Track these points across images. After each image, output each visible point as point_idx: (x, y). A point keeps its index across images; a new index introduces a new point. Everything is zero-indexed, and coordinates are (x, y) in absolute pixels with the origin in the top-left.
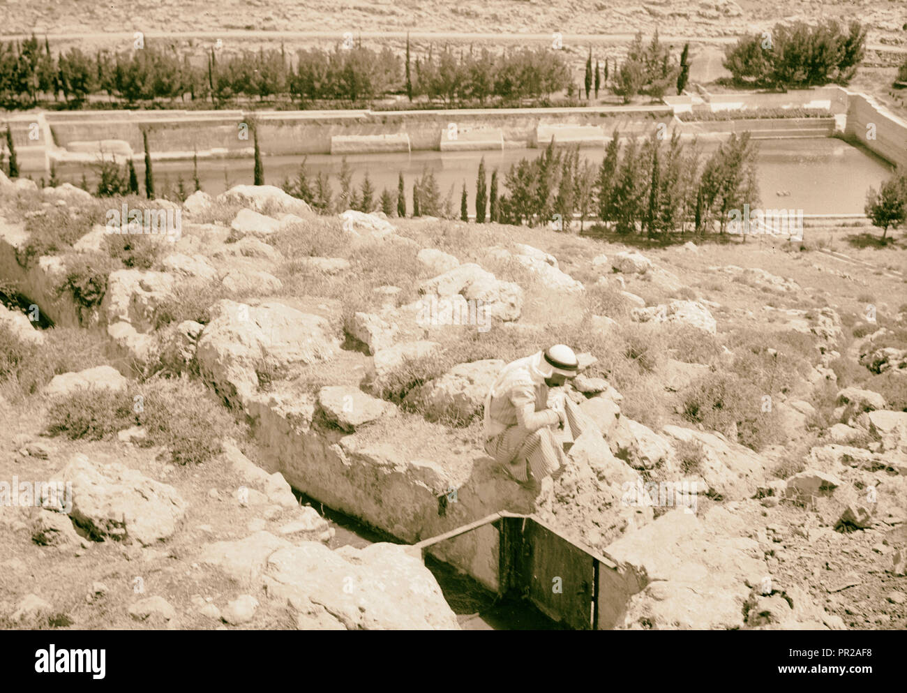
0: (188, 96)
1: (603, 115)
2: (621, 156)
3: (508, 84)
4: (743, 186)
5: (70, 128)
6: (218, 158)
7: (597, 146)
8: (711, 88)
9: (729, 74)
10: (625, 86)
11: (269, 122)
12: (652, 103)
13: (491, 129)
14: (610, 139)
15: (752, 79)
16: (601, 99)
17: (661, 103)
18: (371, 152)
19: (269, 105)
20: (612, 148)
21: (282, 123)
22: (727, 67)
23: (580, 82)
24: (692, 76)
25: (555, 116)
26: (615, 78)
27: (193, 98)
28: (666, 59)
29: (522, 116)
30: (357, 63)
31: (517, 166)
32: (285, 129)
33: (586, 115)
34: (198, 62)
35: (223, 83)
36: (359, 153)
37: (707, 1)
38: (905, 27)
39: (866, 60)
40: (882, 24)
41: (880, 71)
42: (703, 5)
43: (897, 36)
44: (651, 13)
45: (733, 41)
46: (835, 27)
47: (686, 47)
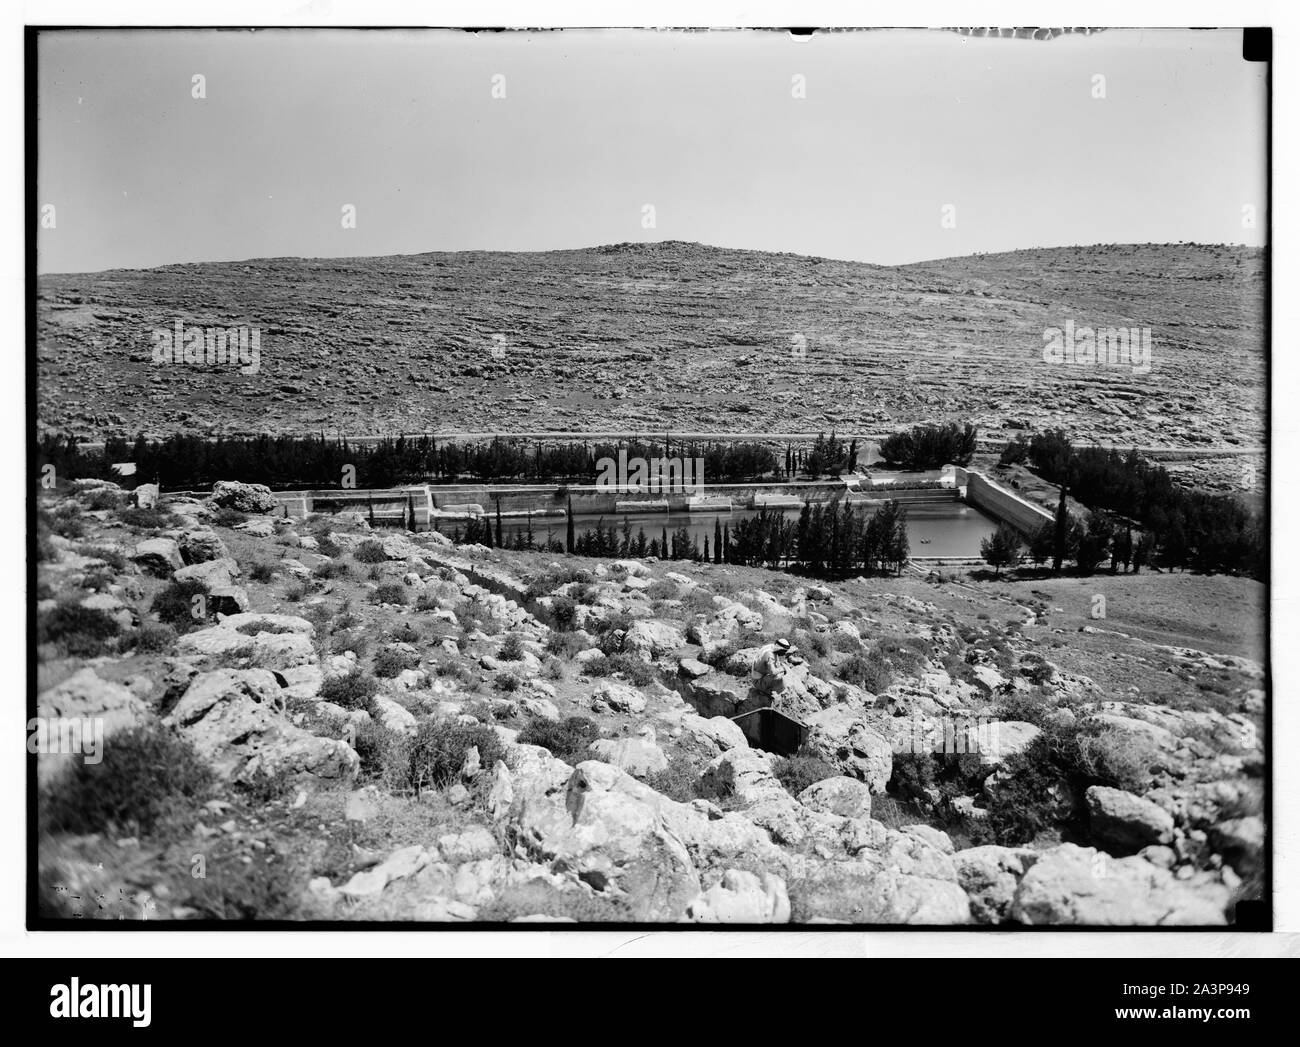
0: (522, 475)
1: (799, 487)
2: (811, 516)
3: (735, 467)
4: (896, 537)
5: (445, 495)
6: (539, 516)
7: (795, 508)
8: (872, 469)
9: (882, 460)
10: (813, 469)
11: (575, 492)
12: (831, 480)
13: (723, 497)
14: (803, 504)
15: (900, 463)
16: (797, 477)
17: (839, 479)
18: (642, 512)
19: (573, 481)
20: (805, 511)
21: (582, 493)
22: (881, 454)
23: (782, 464)
24: (859, 461)
25: (766, 488)
27: (526, 476)
28: (840, 449)
29: (744, 488)
31: (741, 523)
32: (584, 498)
33: (787, 488)
34: (530, 452)
35: (546, 465)
37: (867, 411)
38: (1004, 426)
39: (978, 448)
40: (988, 424)
41: (989, 456)
42: (864, 414)
43: (998, 432)
44: (829, 419)
45: (886, 437)
46: (955, 428)
47: (854, 442)
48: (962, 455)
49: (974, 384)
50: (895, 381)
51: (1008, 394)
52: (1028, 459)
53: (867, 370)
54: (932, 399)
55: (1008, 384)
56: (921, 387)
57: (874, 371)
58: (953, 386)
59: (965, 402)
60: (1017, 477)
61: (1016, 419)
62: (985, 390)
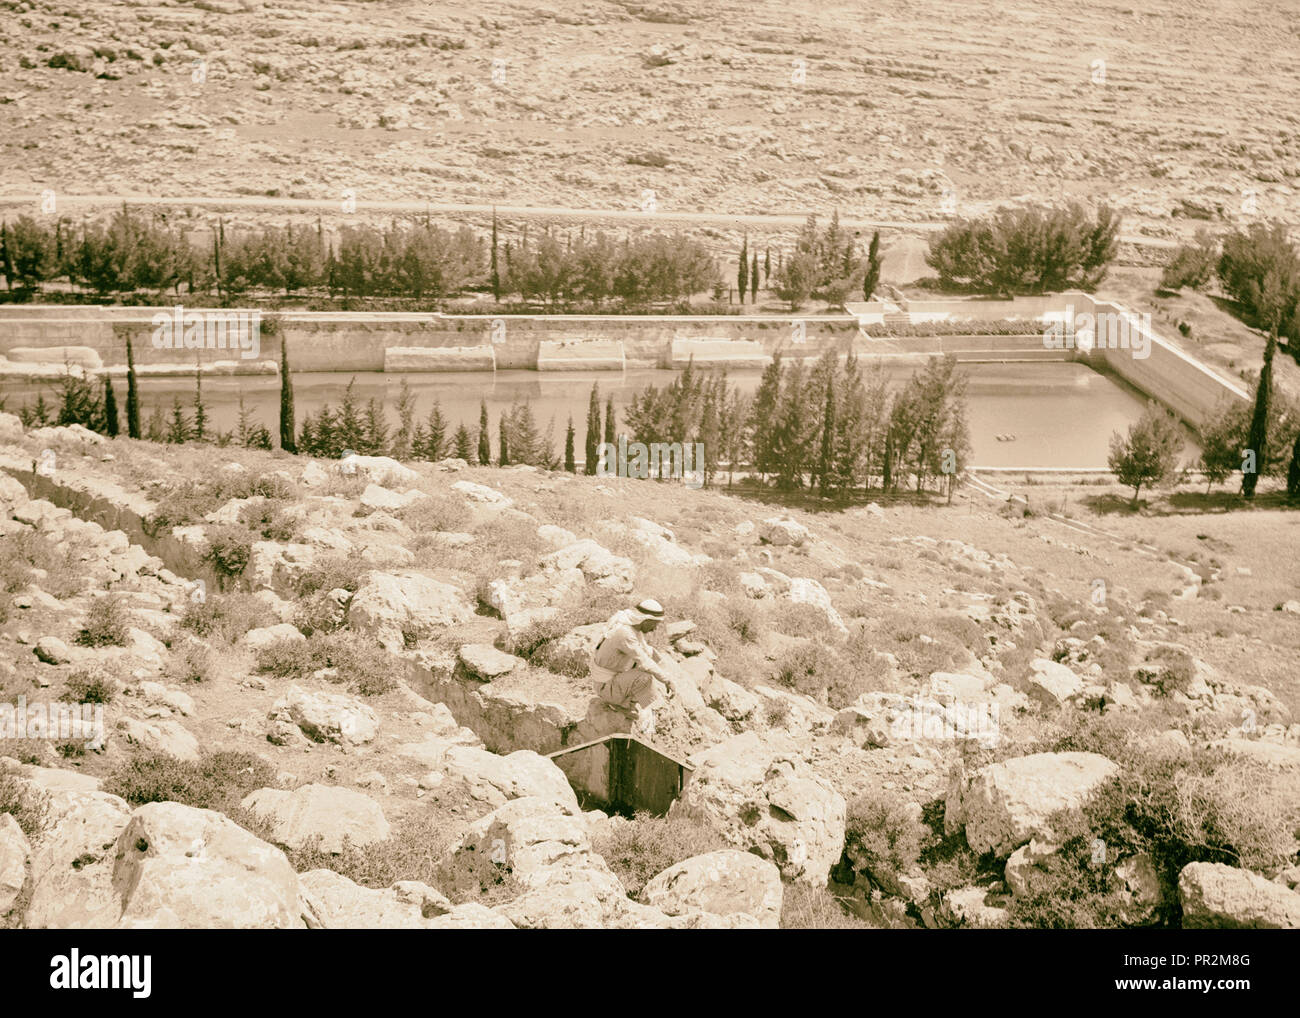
0: (184, 286)
1: (762, 326)
2: (783, 384)
3: (633, 281)
4: (948, 428)
5: (13, 328)
6: (224, 374)
7: (753, 368)
8: (911, 292)
9: (934, 274)
10: (793, 289)
11: (297, 325)
12: (829, 311)
13: (609, 343)
14: (770, 360)
15: (967, 280)
16: (759, 304)
17: (842, 311)
18: (440, 370)
19: (297, 302)
20: (772, 373)
21: (316, 328)
22: (932, 264)
23: (731, 279)
24: (884, 275)
25: (697, 325)
26: (780, 276)
27: (191, 289)
28: (849, 251)
29: (651, 324)
30: (424, 248)
31: (641, 394)
32: (320, 337)
33: (739, 326)
34: (200, 240)
35: (235, 270)
36: (424, 371)
37: (907, 172)
38: (1175, 213)
39: (1121, 256)
40: (1144, 208)
41: (1140, 272)
42: (901, 178)
43: (1163, 225)
44: (831, 187)
45: (940, 227)
46: (1078, 212)
47: (876, 237)
48: (1088, 266)
49: (1123, 123)
50: (967, 112)
51: (1187, 147)
52: (1214, 281)
53: (914, 87)
54: (1039, 152)
55: (1189, 128)
56: (1021, 126)
57: (925, 87)
58: (1082, 126)
59: (1103, 162)
60: (1191, 314)
61: (1198, 200)
62: (1143, 137)
